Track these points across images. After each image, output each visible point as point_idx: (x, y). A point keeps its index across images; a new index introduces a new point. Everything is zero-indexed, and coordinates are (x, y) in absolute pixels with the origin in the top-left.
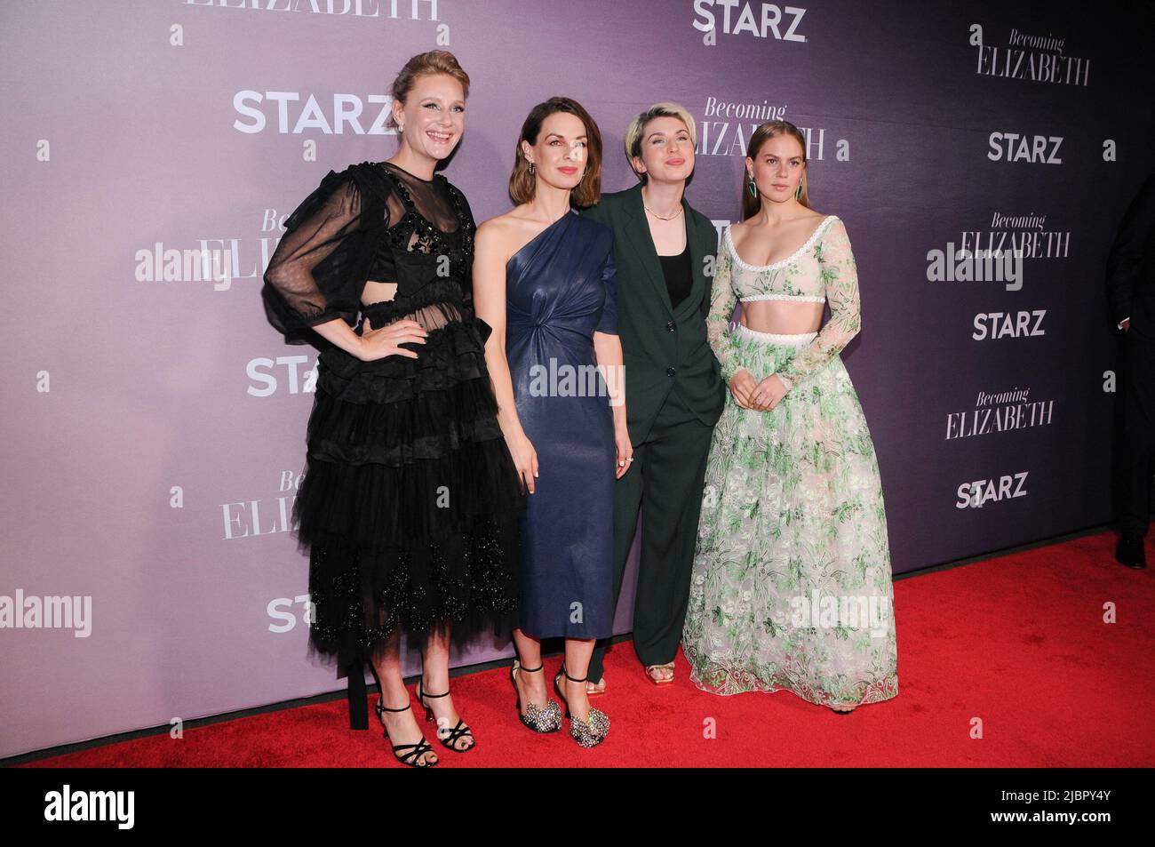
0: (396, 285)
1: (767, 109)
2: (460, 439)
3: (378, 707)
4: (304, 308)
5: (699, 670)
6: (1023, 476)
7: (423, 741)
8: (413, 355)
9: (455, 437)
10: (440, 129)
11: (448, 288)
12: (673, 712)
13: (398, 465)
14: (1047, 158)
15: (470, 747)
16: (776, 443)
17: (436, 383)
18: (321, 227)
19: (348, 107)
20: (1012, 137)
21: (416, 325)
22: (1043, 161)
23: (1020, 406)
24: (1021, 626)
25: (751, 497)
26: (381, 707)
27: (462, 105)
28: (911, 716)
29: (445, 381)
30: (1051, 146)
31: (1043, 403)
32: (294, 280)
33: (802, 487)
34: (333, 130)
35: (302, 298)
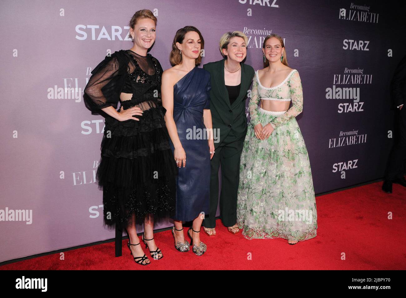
0: (132, 94)
1: (265, 31)
2: (154, 150)
3: (128, 244)
4: (98, 103)
5: (245, 231)
6: (356, 161)
7: (145, 255)
8: (138, 120)
9: (152, 149)
10: (147, 38)
11: (151, 95)
12: (233, 244)
13: (131, 159)
14: (364, 48)
15: (161, 257)
16: (273, 150)
17: (146, 130)
18: (105, 74)
19: (117, 31)
20: (351, 41)
21: (139, 109)
22: (362, 49)
23: (355, 136)
24: (355, 213)
25: (264, 170)
26: (129, 244)
27: (154, 29)
28: (316, 245)
29: (149, 129)
30: (365, 44)
31: (363, 135)
32: (95, 93)
33: (284, 166)
34: (111, 39)
35: (98, 99)
